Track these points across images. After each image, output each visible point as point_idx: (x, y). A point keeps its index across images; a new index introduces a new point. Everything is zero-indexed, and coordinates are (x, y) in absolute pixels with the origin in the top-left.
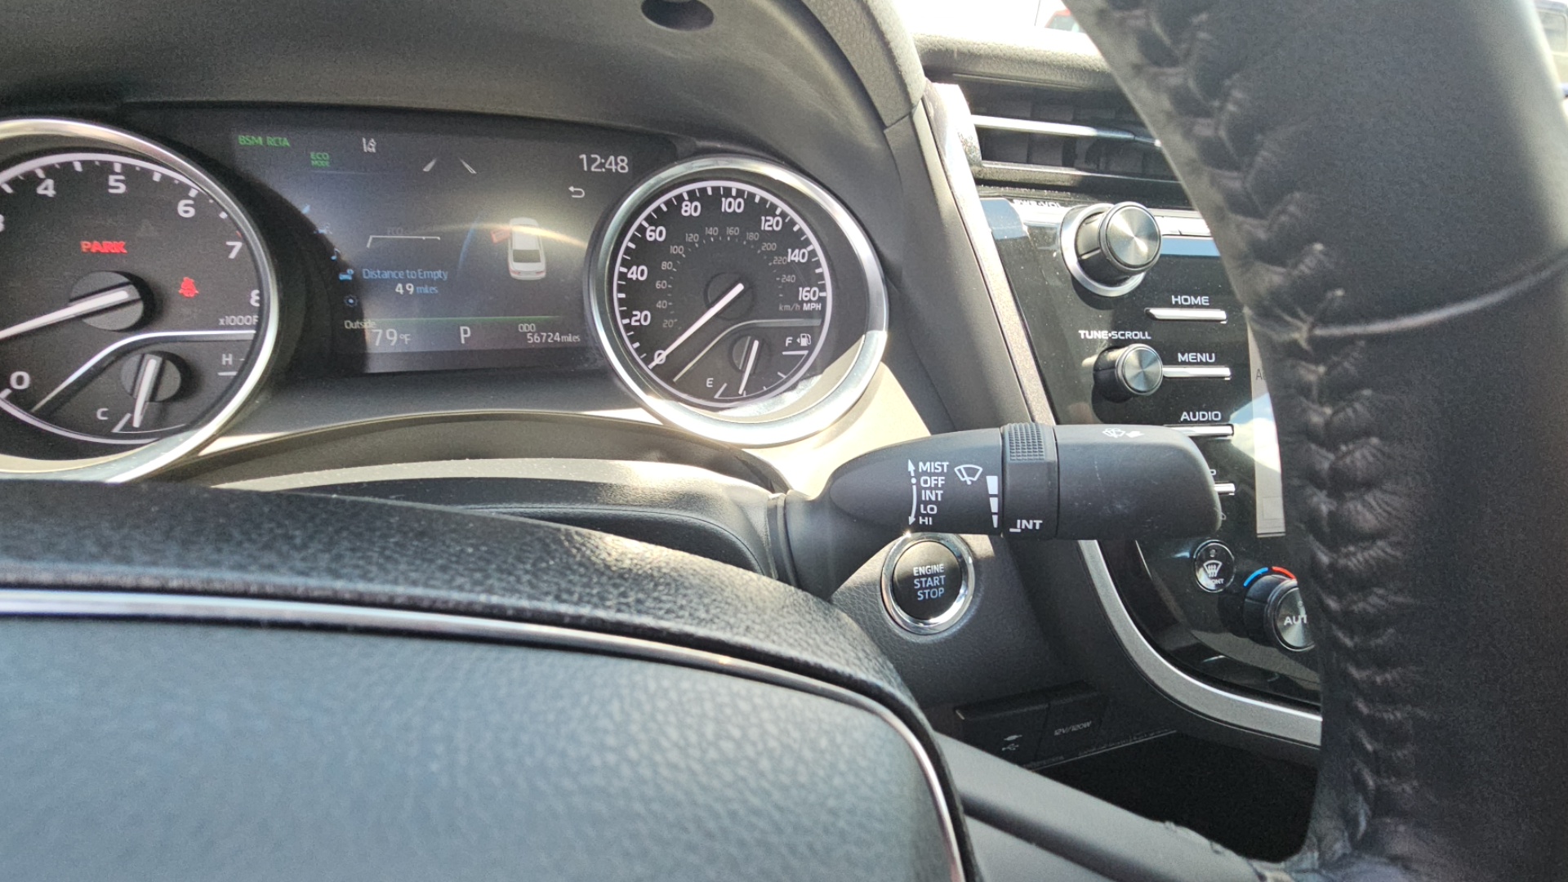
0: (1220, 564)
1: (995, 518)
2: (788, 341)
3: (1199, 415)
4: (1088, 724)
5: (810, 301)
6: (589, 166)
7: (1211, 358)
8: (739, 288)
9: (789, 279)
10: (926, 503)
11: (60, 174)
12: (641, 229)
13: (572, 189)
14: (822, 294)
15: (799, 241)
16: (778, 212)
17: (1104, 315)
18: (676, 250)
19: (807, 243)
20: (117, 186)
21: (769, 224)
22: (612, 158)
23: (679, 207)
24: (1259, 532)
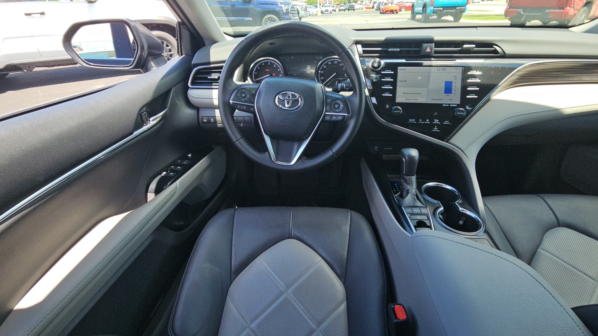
0: (389, 105)
3: (387, 86)
4: (391, 148)
5: (346, 76)
6: (317, 58)
7: (390, 78)
8: (335, 74)
9: (343, 72)
11: (264, 63)
12: (323, 66)
13: (314, 61)
17: (375, 73)
18: (327, 69)
20: (269, 64)
21: (341, 65)
22: (320, 57)
23: (328, 63)
24: (397, 101)
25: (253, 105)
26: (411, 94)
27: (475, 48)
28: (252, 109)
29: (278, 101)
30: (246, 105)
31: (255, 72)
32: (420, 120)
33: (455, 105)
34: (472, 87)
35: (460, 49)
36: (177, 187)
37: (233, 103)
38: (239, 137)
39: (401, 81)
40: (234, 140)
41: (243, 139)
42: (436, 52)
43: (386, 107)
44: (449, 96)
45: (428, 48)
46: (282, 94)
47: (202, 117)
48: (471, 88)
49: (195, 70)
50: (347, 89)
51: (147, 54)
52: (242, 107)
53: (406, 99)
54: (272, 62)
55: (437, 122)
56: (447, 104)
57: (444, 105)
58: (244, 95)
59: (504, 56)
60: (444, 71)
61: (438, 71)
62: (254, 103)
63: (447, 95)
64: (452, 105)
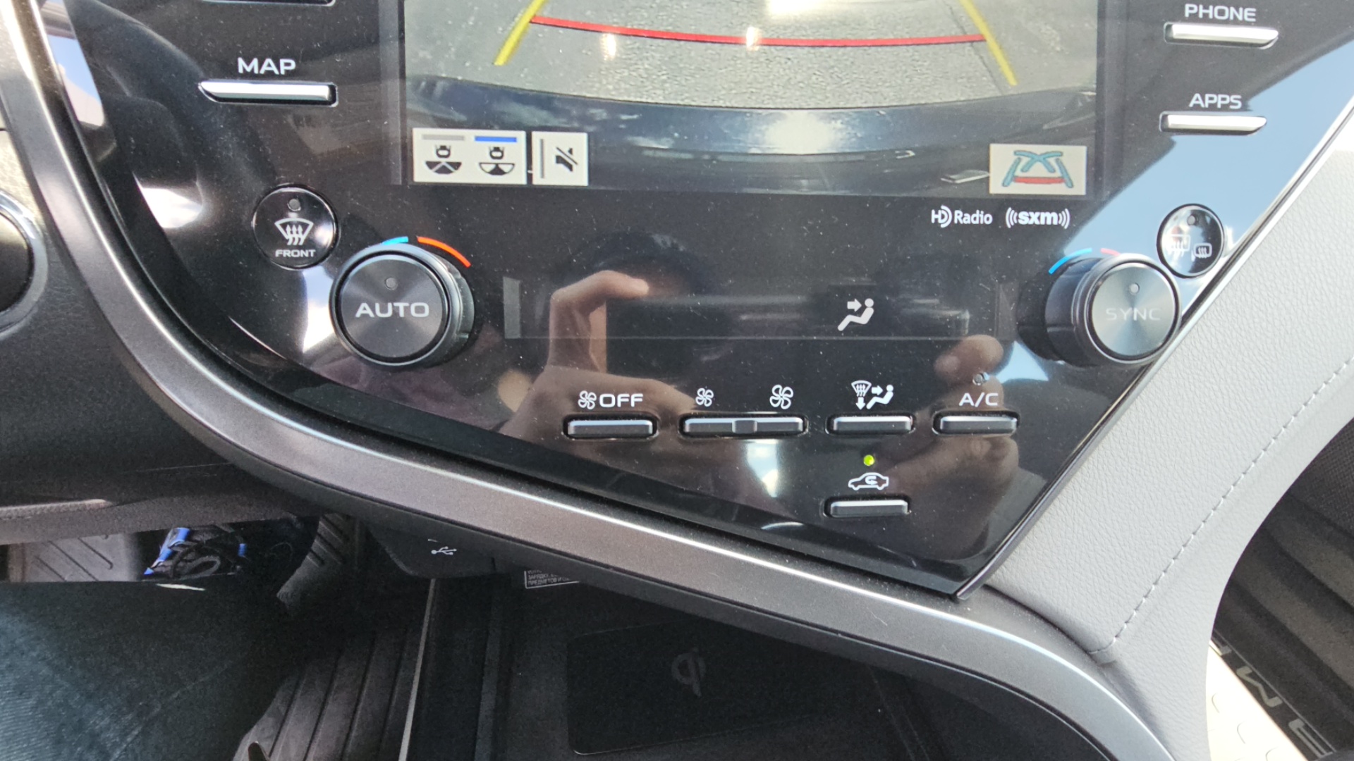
34: (1212, 12)
43: (283, 243)
48: (1206, 20)
55: (878, 410)
56: (970, 206)
64: (1026, 218)
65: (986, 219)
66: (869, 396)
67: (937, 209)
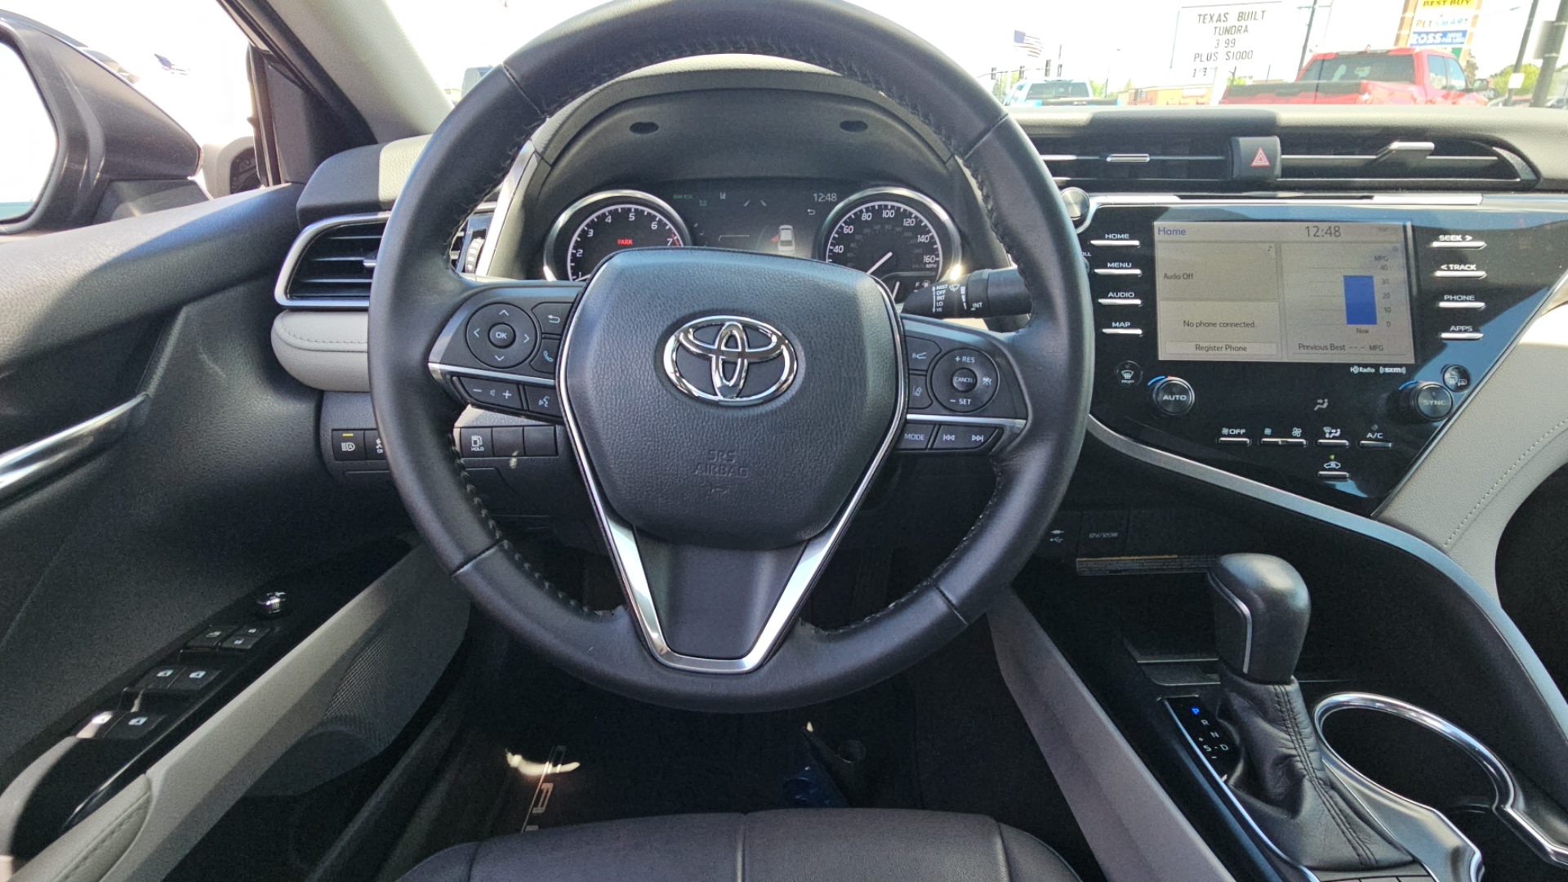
0: (1133, 372)
1: (965, 304)
2: (917, 284)
3: (1120, 294)
4: (1115, 534)
5: (930, 263)
6: (818, 198)
7: (1128, 265)
8: (890, 254)
9: (917, 251)
10: (939, 301)
11: (613, 213)
12: (841, 227)
13: (809, 210)
14: (937, 259)
15: (926, 231)
16: (913, 216)
18: (858, 237)
19: (929, 232)
20: (632, 217)
21: (908, 222)
22: (829, 195)
23: (861, 216)
24: (1161, 358)
25: (550, 382)
26: (1214, 325)
27: (1433, 153)
28: (544, 402)
29: (676, 363)
30: (518, 383)
31: (574, 248)
32: (1268, 431)
33: (1397, 370)
34: (1456, 297)
35: (1374, 157)
36: (148, 801)
37: (444, 373)
38: (477, 537)
39: (1171, 278)
40: (454, 556)
41: (502, 549)
42: (1288, 171)
43: (1124, 378)
44: (1367, 332)
45: (1261, 154)
46: (697, 328)
47: (333, 430)
48: (1453, 300)
49: (309, 231)
50: (976, 305)
51: (105, 171)
52: (492, 393)
53: (1198, 347)
54: (643, 211)
55: (1334, 438)
56: (1365, 366)
57: (1355, 370)
58: (503, 336)
59: (1536, 184)
60: (1333, 238)
61: (1312, 238)
62: (553, 373)
63: (1360, 331)
64: (1387, 370)
65: (1373, 370)
66: (1330, 433)
67: (1353, 367)
